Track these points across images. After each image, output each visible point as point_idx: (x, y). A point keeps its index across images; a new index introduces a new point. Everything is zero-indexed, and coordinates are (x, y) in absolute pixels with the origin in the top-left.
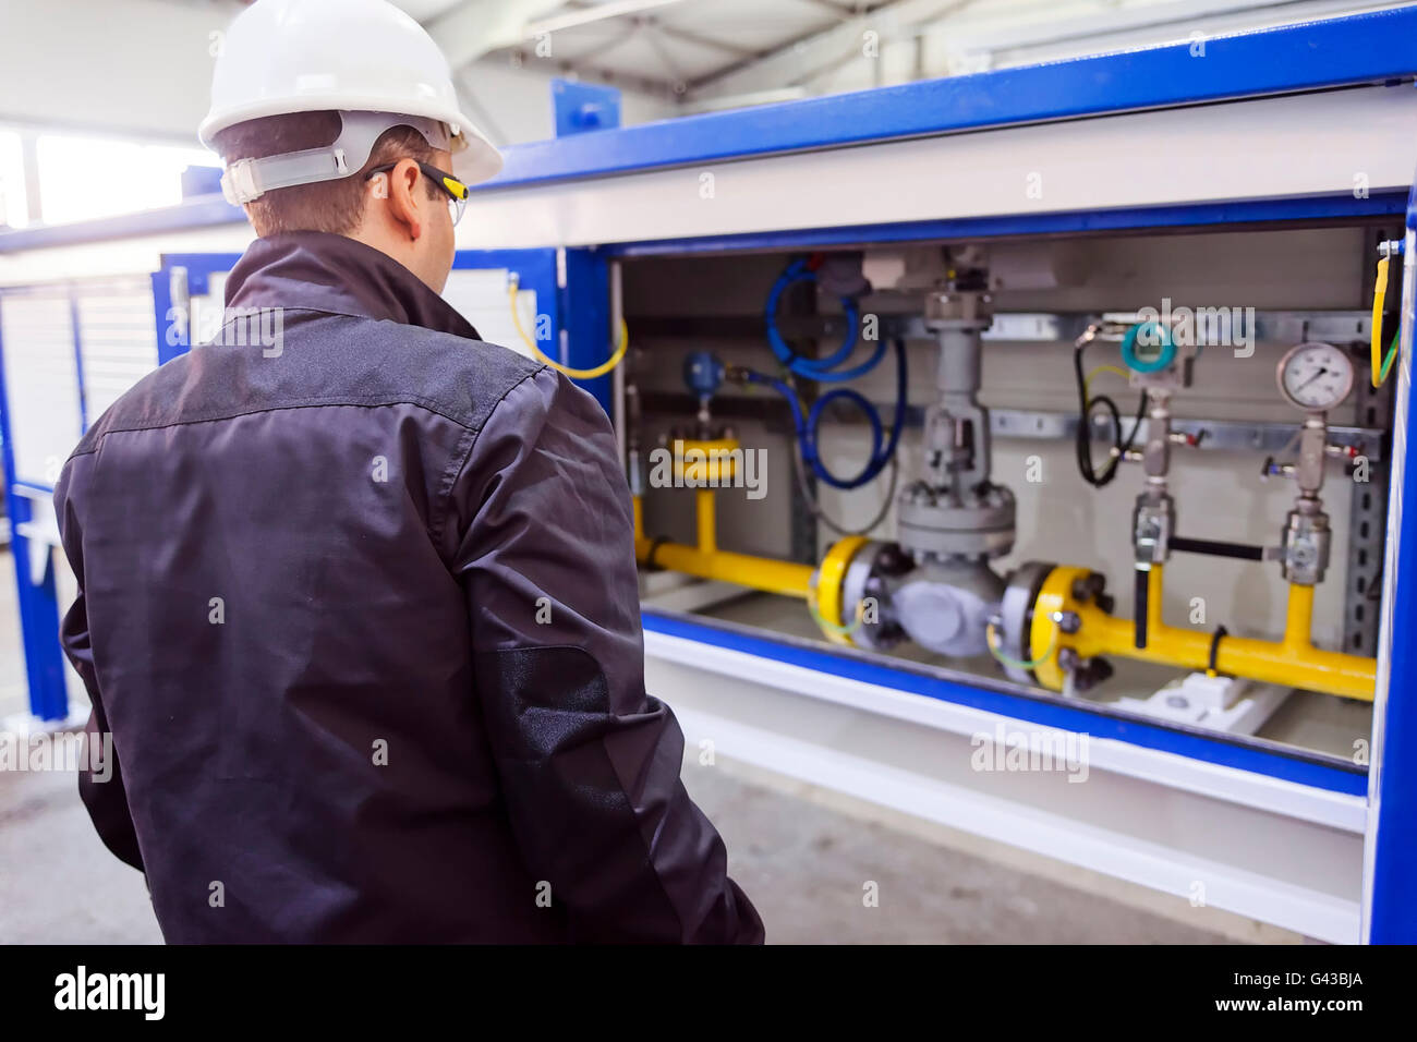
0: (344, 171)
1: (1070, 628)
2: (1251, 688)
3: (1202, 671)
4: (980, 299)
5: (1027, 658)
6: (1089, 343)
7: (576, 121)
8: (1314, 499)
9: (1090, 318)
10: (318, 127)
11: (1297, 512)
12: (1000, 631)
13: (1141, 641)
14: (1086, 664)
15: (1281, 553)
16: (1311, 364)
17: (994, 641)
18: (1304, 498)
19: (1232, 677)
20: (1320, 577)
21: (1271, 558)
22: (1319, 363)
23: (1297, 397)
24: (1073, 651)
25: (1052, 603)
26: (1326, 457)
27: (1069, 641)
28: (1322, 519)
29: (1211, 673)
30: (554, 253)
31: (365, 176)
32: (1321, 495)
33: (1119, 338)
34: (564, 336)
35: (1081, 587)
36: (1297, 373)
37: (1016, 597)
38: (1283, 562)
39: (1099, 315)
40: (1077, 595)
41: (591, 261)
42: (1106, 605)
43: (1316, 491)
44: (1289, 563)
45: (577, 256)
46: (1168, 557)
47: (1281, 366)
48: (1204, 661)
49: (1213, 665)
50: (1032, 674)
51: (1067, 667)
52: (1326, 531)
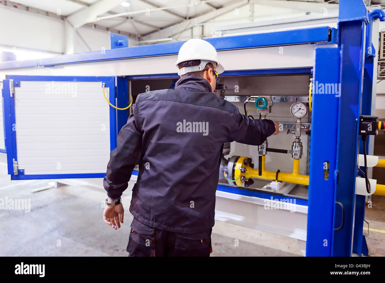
0: (201, 70)
1: (244, 172)
2: (286, 184)
3: (275, 181)
4: (221, 91)
5: (233, 179)
6: (247, 102)
7: (117, 45)
8: (299, 139)
9: (248, 97)
10: (197, 62)
11: (295, 142)
12: (227, 173)
13: (260, 174)
14: (247, 180)
15: (292, 151)
16: (298, 107)
17: (226, 175)
18: (296, 139)
19: (281, 182)
20: (300, 157)
21: (289, 153)
22: (299, 107)
23: (294, 115)
24: (244, 177)
25: (239, 165)
26: (301, 128)
27: (243, 175)
28: (300, 143)
29: (276, 181)
30: (115, 77)
31: (204, 71)
32: (300, 138)
33: (254, 101)
34: (116, 99)
35: (246, 161)
36: (294, 109)
37: (231, 164)
38: (292, 154)
39: (249, 96)
40: (245, 163)
41: (123, 80)
42: (252, 166)
43: (299, 137)
44: (293, 154)
45: (120, 79)
46: (266, 153)
47: (291, 108)
48: (275, 178)
49: (277, 179)
50: (235, 183)
51: (243, 181)
52: (302, 146)
